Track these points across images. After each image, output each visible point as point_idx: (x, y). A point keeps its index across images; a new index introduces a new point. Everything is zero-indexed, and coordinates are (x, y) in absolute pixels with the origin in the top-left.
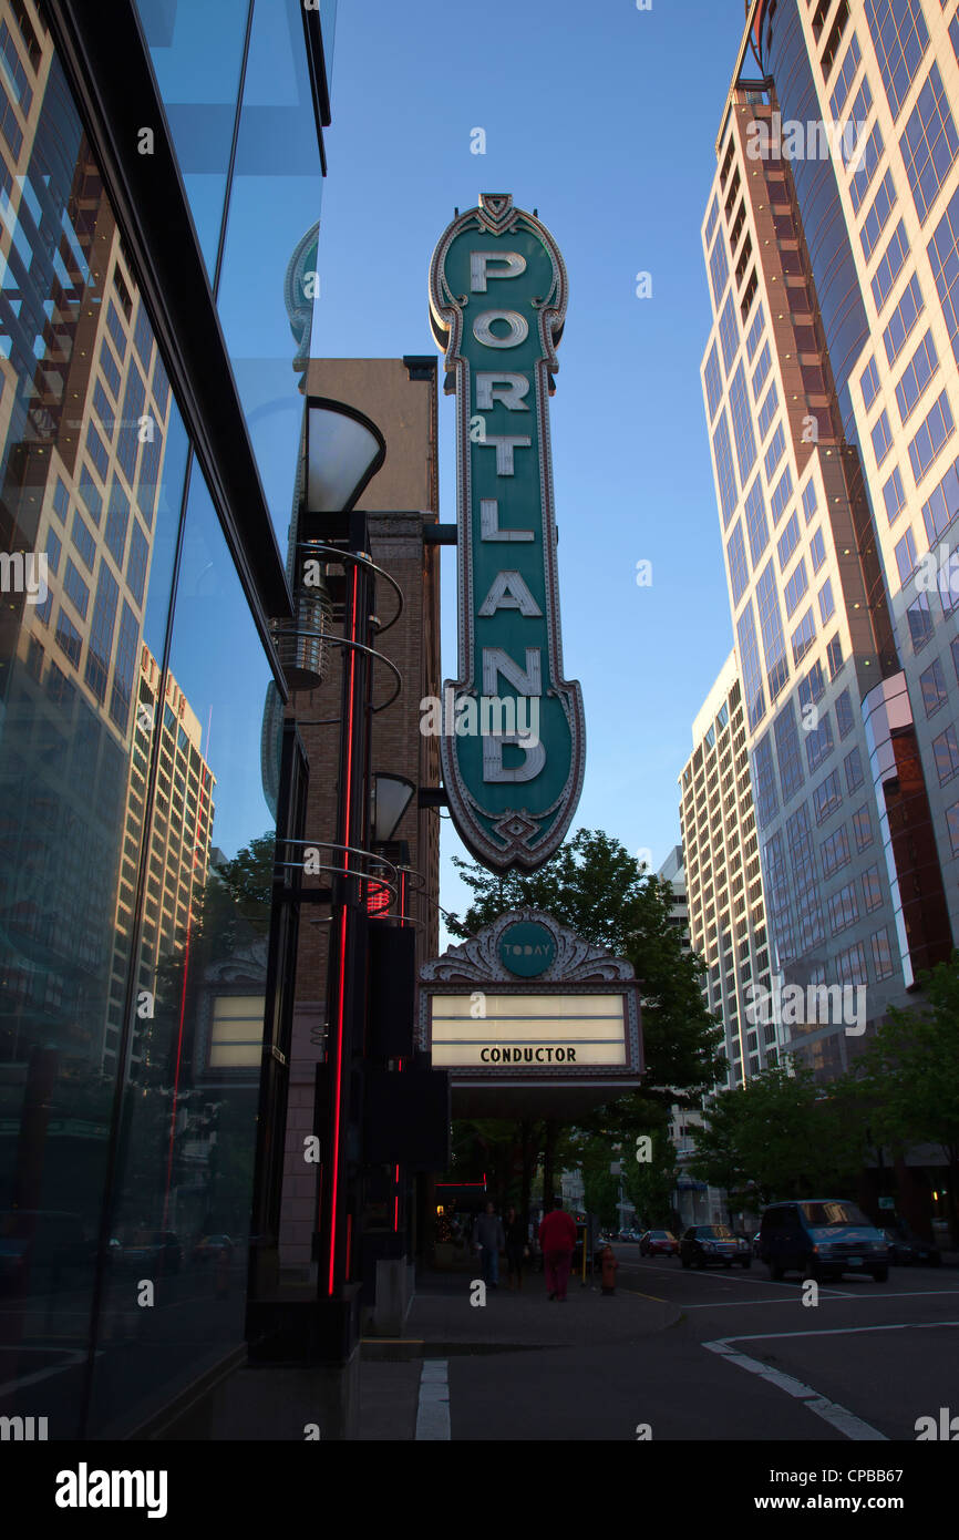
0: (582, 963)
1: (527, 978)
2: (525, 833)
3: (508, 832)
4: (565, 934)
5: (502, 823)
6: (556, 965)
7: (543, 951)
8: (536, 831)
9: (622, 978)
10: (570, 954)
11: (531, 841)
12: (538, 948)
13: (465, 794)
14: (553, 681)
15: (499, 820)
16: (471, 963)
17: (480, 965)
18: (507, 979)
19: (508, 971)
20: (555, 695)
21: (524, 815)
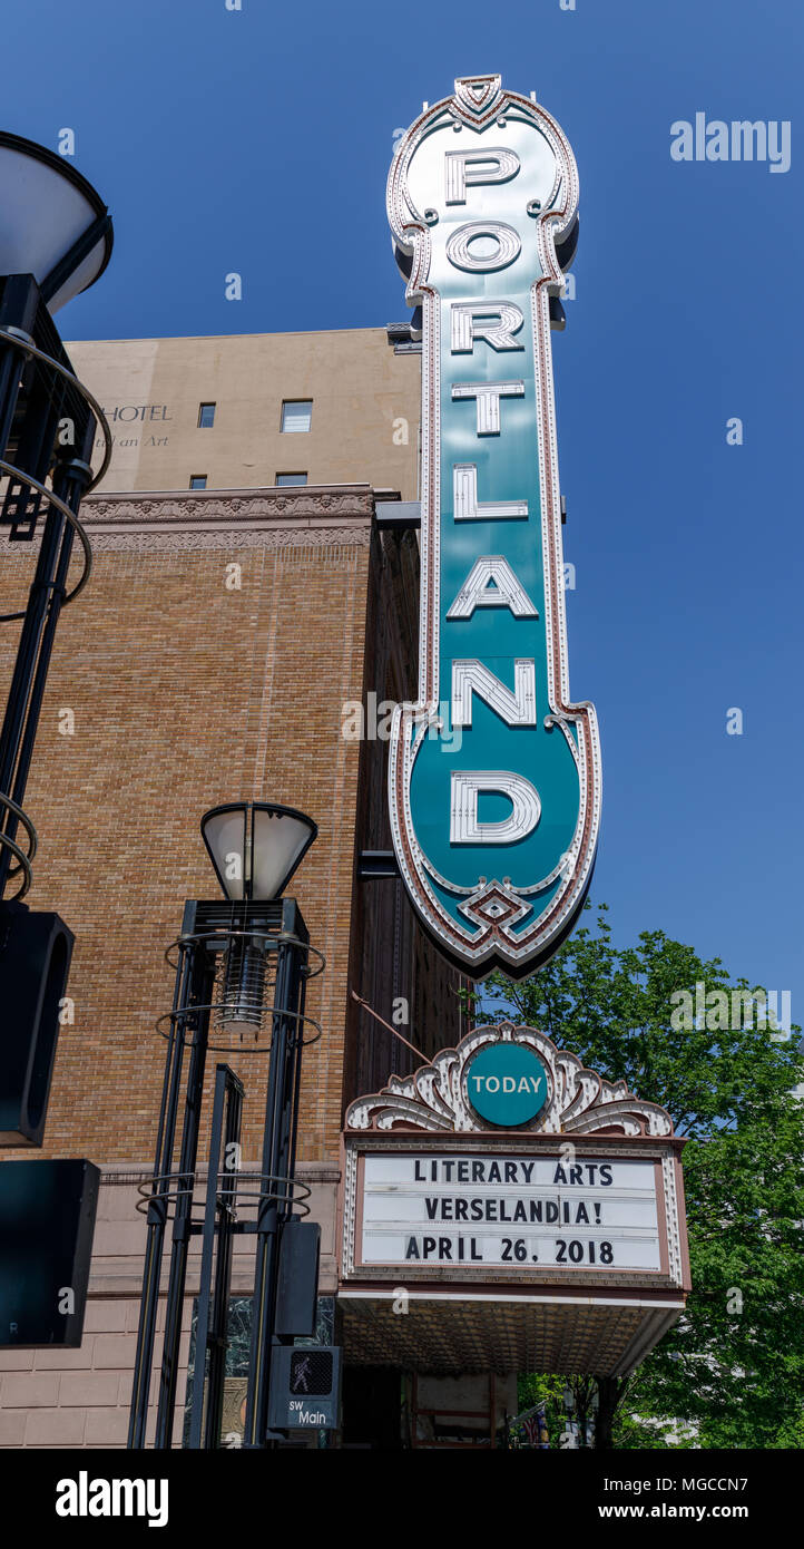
0: (591, 1108)
1: (508, 1128)
2: (508, 914)
3: (483, 914)
4: (564, 1063)
5: (473, 900)
6: (552, 1114)
7: (531, 1086)
8: (525, 911)
9: (653, 1133)
10: (573, 1093)
11: (515, 927)
12: (524, 1079)
13: (418, 859)
14: (552, 704)
15: (467, 896)
16: (423, 1104)
17: (438, 1109)
18: (477, 1130)
19: (479, 1118)
20: (556, 725)
21: (508, 889)
